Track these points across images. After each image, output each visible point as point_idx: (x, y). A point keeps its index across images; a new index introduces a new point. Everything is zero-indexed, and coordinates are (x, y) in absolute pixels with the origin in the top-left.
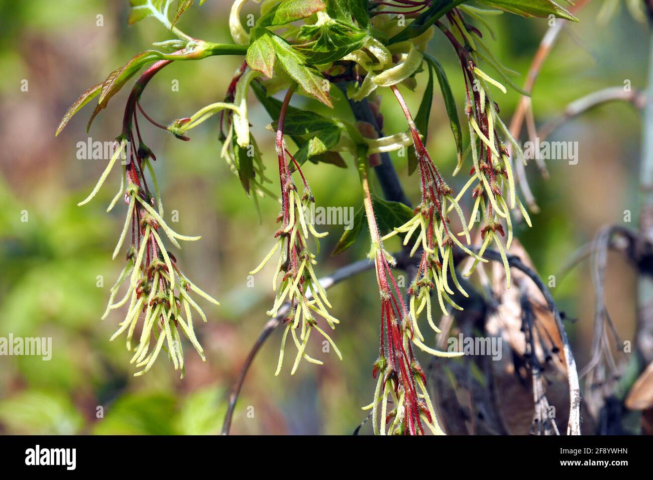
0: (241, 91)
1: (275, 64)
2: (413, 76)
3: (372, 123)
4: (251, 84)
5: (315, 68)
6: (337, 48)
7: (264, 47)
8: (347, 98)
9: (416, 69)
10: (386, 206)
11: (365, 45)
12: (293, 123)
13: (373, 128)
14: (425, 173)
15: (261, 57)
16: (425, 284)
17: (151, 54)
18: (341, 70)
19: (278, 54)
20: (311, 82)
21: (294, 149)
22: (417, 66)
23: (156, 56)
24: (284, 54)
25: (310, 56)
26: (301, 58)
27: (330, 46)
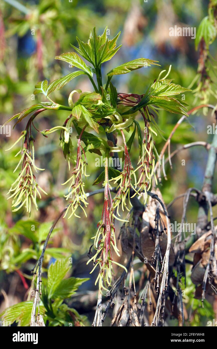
0: (69, 124)
1: (81, 115)
2: (129, 127)
3: (113, 142)
4: (73, 121)
5: (95, 119)
6: (103, 114)
7: (78, 109)
8: (105, 131)
9: (130, 125)
10: (113, 171)
11: (114, 114)
12: (85, 137)
13: (113, 143)
14: (126, 161)
15: (77, 112)
16: (118, 199)
17: (39, 105)
18: (104, 121)
19: (83, 112)
20: (93, 124)
21: (84, 146)
22: (131, 124)
23: (41, 106)
24: (85, 113)
25: (94, 115)
26: (90, 115)
27: (101, 112)
